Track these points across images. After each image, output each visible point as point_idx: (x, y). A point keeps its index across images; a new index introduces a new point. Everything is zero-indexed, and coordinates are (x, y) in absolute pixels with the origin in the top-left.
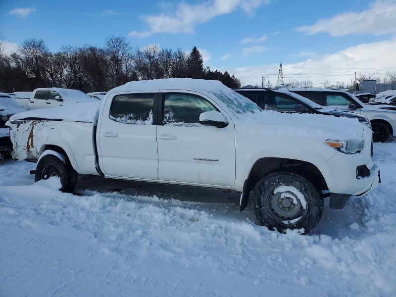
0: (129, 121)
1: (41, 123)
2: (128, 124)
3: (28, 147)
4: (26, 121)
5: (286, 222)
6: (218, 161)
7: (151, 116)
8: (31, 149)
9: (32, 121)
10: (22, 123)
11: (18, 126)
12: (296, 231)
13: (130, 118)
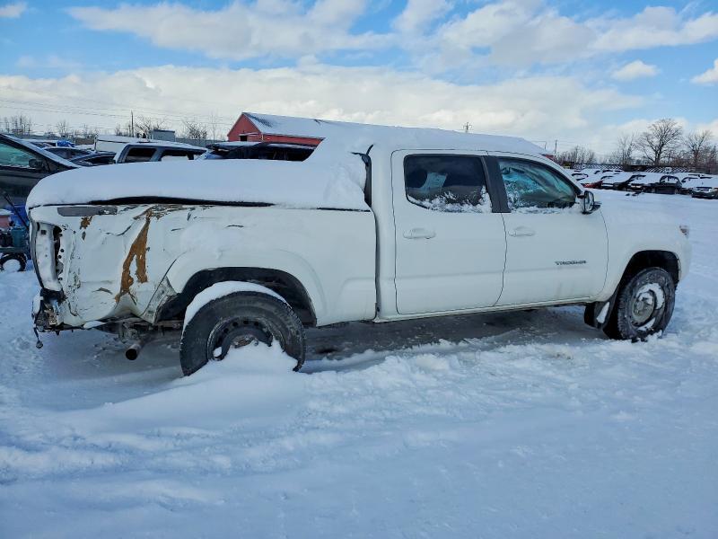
0: (449, 206)
1: (185, 213)
2: (448, 211)
3: (126, 283)
4: (120, 208)
5: (642, 328)
6: (585, 262)
7: (486, 197)
8: (135, 287)
9: (141, 209)
10: (101, 213)
11: (85, 224)
12: (655, 335)
13: (449, 201)
